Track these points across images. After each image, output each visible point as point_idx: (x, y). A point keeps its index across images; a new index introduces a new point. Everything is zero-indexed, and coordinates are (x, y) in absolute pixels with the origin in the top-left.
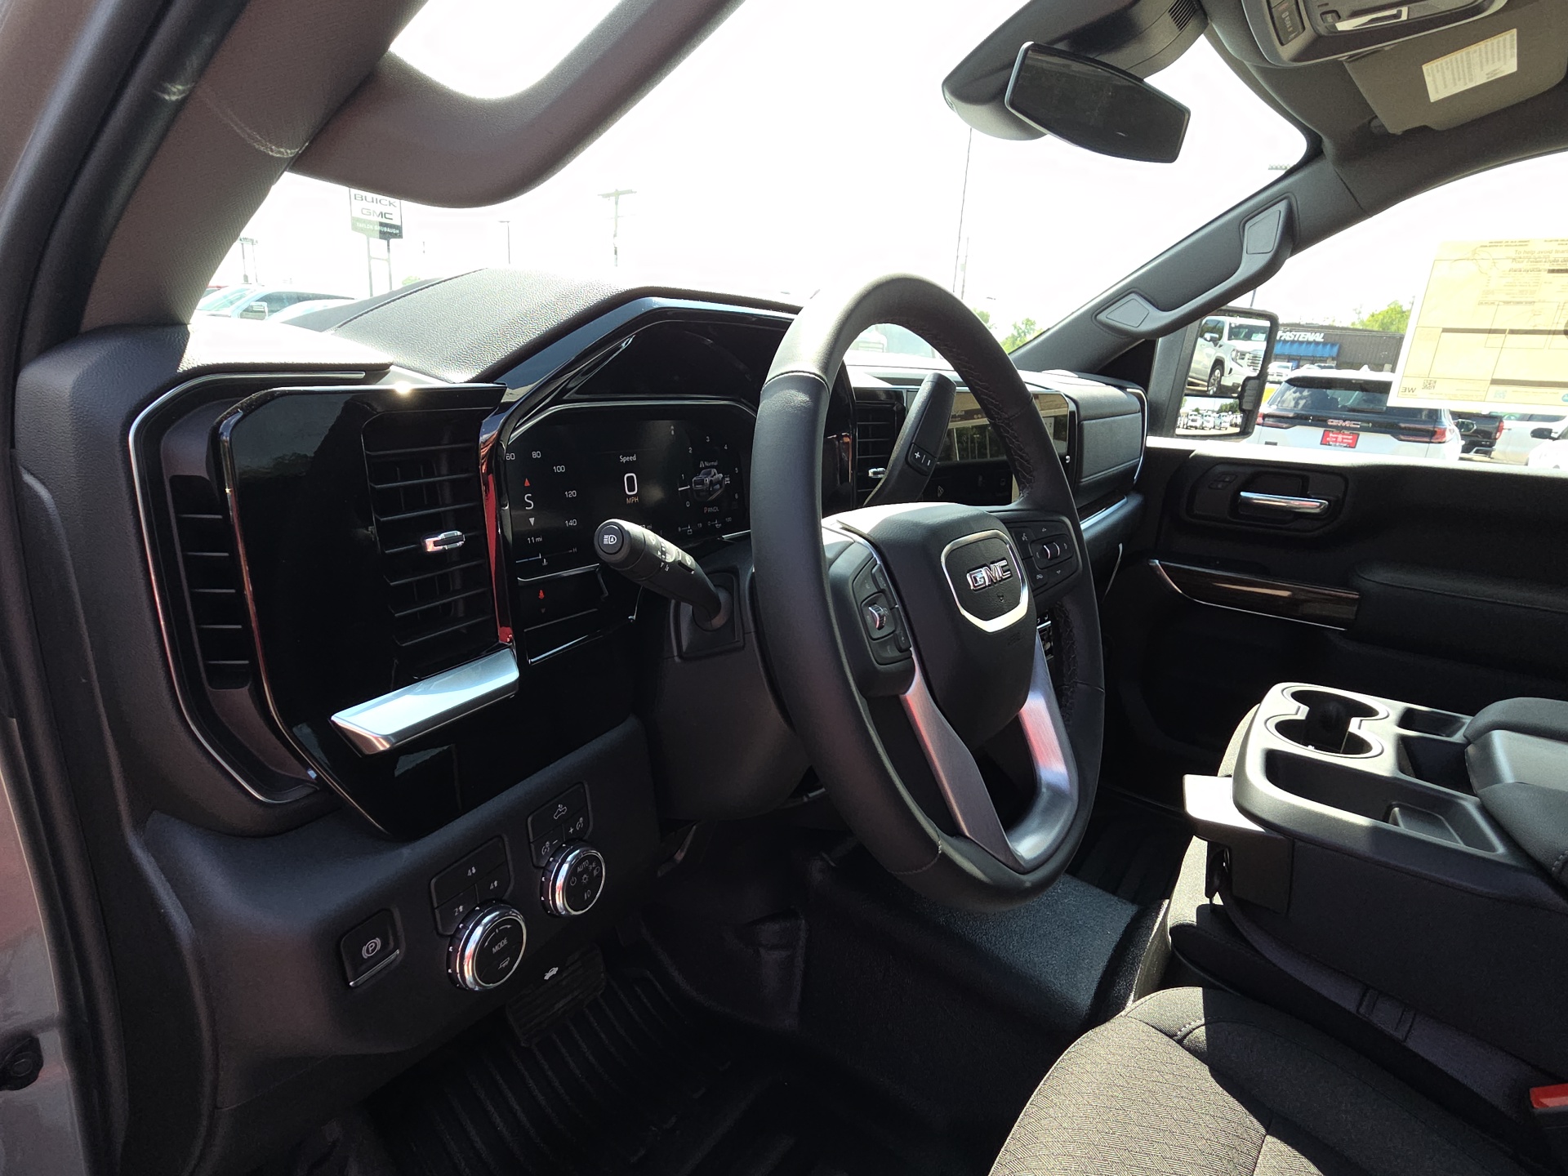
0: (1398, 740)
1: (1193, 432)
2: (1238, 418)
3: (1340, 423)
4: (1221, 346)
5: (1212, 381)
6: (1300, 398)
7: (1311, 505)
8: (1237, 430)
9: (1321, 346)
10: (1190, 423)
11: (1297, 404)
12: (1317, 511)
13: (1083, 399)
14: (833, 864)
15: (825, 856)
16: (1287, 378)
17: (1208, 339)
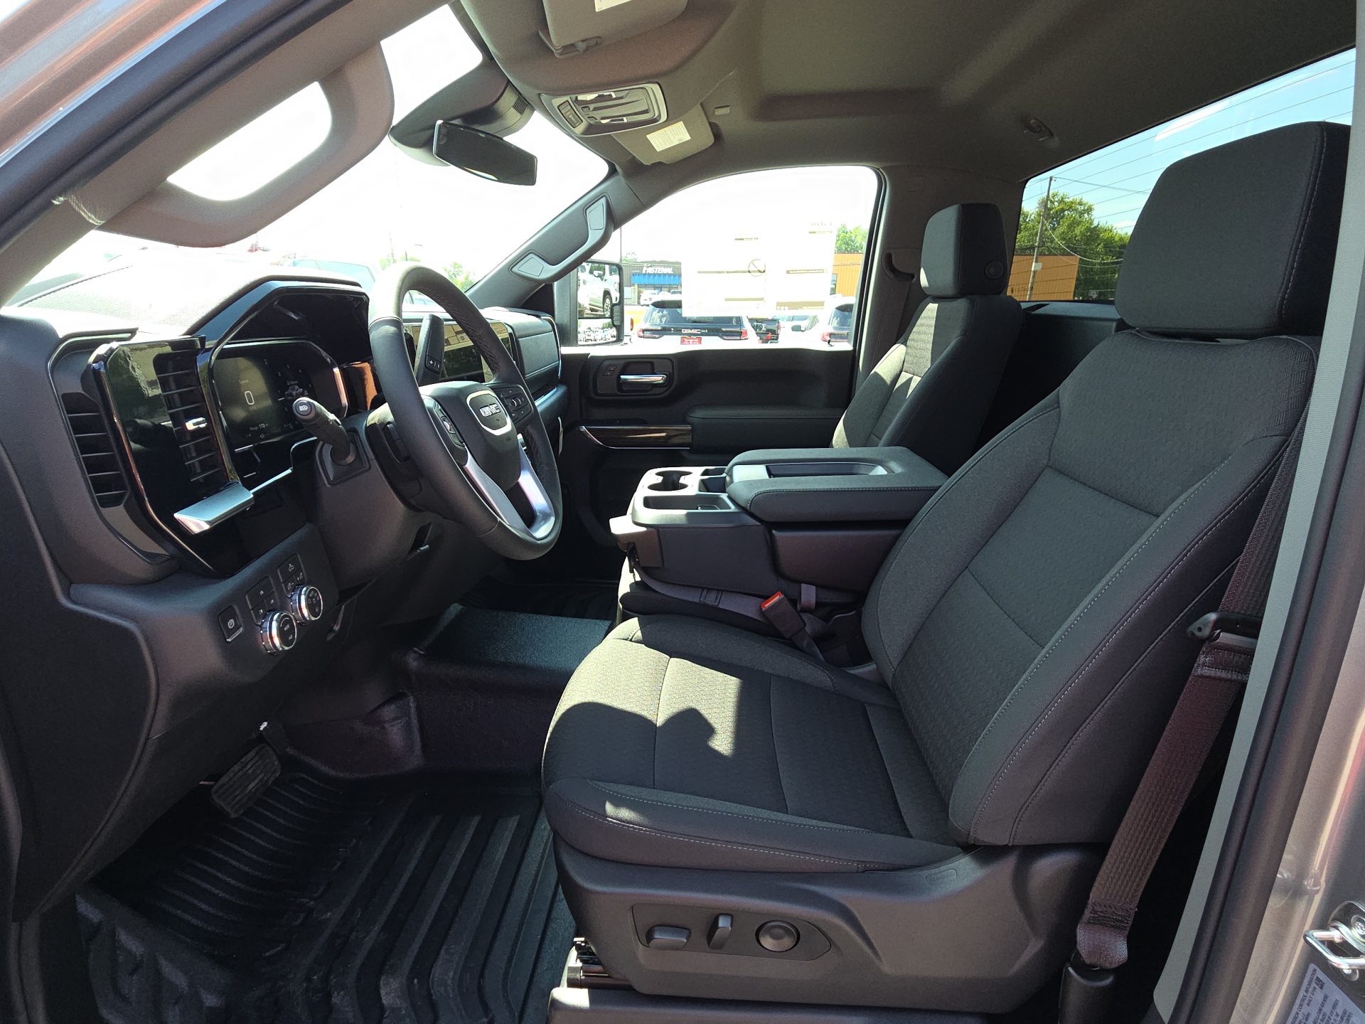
0: (700, 484)
1: (590, 343)
2: (614, 332)
3: (689, 331)
4: (605, 280)
5: (605, 307)
6: (663, 316)
7: (658, 379)
8: (615, 339)
9: (672, 277)
10: (587, 338)
11: (661, 321)
12: (661, 382)
13: (515, 325)
14: (422, 653)
15: (416, 649)
16: (652, 302)
17: (597, 275)
